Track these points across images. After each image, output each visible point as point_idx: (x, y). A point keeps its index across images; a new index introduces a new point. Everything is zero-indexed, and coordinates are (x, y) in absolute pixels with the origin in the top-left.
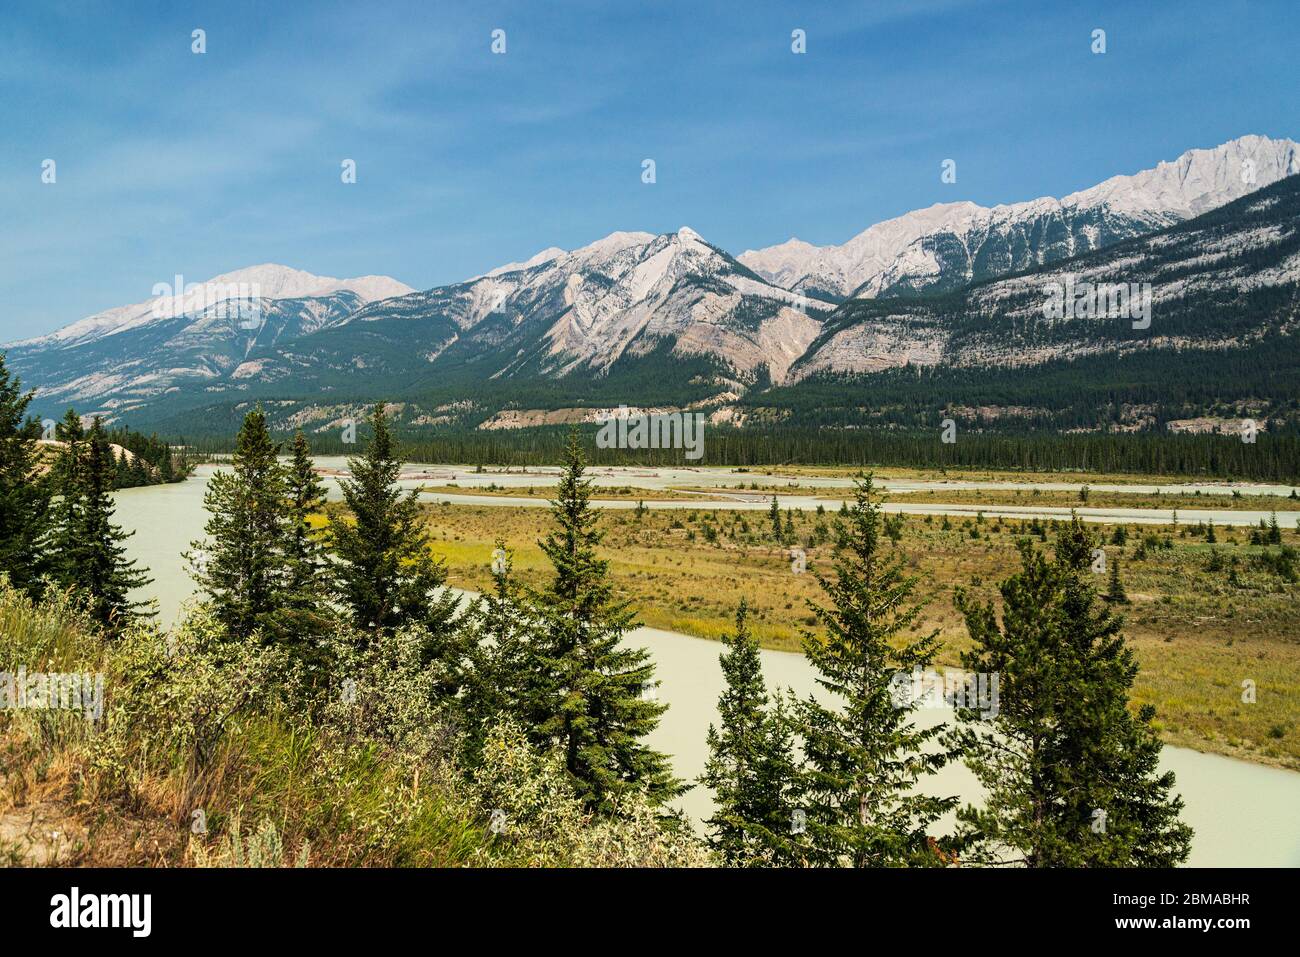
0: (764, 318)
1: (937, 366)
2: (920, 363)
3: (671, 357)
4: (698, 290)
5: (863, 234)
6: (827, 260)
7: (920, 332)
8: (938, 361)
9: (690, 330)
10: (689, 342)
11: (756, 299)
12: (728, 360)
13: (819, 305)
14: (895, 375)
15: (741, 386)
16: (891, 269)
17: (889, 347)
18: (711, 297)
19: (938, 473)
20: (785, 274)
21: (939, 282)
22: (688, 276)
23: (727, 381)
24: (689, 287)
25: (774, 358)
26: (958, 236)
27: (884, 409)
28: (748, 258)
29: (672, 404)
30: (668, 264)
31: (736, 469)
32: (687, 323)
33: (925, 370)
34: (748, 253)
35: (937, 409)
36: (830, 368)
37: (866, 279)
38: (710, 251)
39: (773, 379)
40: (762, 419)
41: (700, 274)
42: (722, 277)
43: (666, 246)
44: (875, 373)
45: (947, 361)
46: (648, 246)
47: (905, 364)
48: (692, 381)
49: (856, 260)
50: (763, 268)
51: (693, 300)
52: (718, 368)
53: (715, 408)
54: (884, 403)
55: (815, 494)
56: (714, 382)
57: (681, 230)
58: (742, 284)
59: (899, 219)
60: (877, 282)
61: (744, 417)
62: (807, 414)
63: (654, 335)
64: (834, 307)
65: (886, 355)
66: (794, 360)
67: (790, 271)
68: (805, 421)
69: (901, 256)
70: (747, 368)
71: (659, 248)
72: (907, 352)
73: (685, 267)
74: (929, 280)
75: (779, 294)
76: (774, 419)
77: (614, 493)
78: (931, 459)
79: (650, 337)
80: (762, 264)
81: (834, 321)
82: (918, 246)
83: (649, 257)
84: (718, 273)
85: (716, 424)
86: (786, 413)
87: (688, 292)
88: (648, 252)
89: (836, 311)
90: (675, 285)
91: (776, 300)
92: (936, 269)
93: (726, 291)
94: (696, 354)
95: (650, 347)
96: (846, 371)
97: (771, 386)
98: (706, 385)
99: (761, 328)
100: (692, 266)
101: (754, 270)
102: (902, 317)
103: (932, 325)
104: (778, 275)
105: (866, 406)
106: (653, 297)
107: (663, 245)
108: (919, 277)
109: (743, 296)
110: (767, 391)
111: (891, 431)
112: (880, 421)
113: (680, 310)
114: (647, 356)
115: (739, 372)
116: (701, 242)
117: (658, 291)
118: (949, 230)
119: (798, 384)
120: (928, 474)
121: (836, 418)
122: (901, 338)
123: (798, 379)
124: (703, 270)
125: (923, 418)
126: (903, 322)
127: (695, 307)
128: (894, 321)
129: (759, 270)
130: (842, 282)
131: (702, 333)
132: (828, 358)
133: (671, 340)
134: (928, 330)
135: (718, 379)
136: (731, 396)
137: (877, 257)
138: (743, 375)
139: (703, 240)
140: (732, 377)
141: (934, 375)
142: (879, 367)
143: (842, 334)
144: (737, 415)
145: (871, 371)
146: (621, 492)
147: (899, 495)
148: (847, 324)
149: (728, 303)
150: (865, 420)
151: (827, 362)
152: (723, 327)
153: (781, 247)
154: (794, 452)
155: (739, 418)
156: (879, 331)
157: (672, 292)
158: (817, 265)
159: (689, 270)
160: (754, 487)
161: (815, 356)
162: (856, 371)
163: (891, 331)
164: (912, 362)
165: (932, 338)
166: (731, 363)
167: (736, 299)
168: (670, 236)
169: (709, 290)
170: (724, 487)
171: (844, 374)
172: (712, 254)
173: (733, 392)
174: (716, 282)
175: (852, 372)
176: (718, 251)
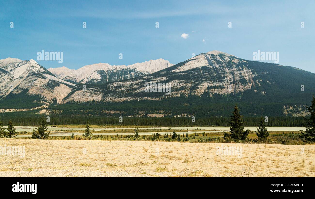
0: (55, 86)
1: (100, 101)
2: (96, 100)
3: (27, 95)
4: (36, 77)
5: (82, 68)
6: (73, 73)
7: (96, 93)
8: (100, 100)
9: (33, 88)
10: (33, 91)
11: (53, 81)
12: (45, 97)
13: (71, 84)
14: (90, 102)
15: (48, 104)
16: (89, 77)
17: (89, 96)
18: (40, 79)
19: (103, 126)
20: (61, 75)
21: (101, 81)
22: (33, 73)
23: (44, 102)
24: (33, 76)
25: (58, 97)
26: (105, 71)
27: (88, 111)
28: (51, 70)
29: (27, 108)
30: (26, 69)
31: (52, 126)
32: (32, 85)
33: (98, 102)
34: (50, 68)
35: (100, 111)
36: (74, 100)
37: (83, 79)
38: (40, 67)
39: (58, 102)
40: (55, 113)
41: (37, 73)
42: (43, 74)
43: (26, 64)
44: (85, 102)
45: (103, 100)
46: (20, 63)
47: (93, 100)
48: (33, 102)
49: (80, 74)
50: (55, 73)
51: (34, 79)
52: (42, 99)
53: (41, 110)
54: (88, 109)
55: (78, 132)
56: (40, 102)
57: (31, 60)
58: (49, 77)
59: (91, 65)
60: (86, 80)
61: (49, 112)
62: (67, 112)
63: (21, 88)
64: (75, 85)
65: (88, 98)
66: (64, 98)
67: (63, 74)
68: (67, 113)
69: (92, 74)
70: (50, 99)
71: (23, 64)
72: (93, 97)
73: (32, 70)
74: (98, 80)
75: (60, 80)
76: (58, 113)
77: (22, 133)
78: (101, 123)
79: (20, 89)
80: (55, 72)
81: (75, 88)
82: (96, 72)
83: (20, 66)
84: (42, 73)
85: (41, 114)
86: (62, 111)
87: (33, 77)
88: (20, 64)
89: (75, 86)
90: (28, 75)
91: (59, 82)
92: (100, 78)
93: (44, 78)
94: (35, 94)
95: (20, 92)
96: (78, 101)
97: (57, 104)
98: (38, 103)
99: (55, 89)
100: (34, 70)
101: (52, 73)
102: (92, 89)
103: (99, 91)
104: (59, 75)
105: (83, 110)
106: (21, 77)
107: (25, 63)
108: (96, 79)
109: (49, 80)
110: (56, 105)
111: (90, 116)
112: (86, 114)
113: (30, 82)
114: (19, 94)
115: (48, 100)
116: (37, 64)
117: (23, 76)
118: (103, 69)
119: (65, 104)
120: (101, 126)
121: (75, 113)
122: (92, 94)
123: (65, 102)
124: (37, 72)
125: (97, 113)
126: (92, 90)
127: (35, 81)
128: (90, 90)
129: (54, 73)
130: (77, 79)
131: (37, 89)
132: (73, 98)
133: (27, 90)
134: (98, 92)
135: (41, 102)
136: (45, 106)
137: (86, 74)
138: (49, 101)
139: (38, 64)
140: (46, 101)
141: (100, 103)
142: (86, 100)
143: (77, 92)
144: (47, 111)
145: (84, 101)
146: (24, 133)
147: (98, 131)
148: (78, 89)
149: (45, 81)
150: (83, 113)
151: (73, 99)
152: (43, 88)
153: (60, 68)
154: (67, 122)
155: (48, 112)
156: (86, 92)
157: (27, 77)
158: (70, 74)
159: (33, 71)
161: (70, 97)
162: (81, 101)
163: (89, 92)
164: (94, 100)
165: (99, 94)
166: (46, 97)
167: (47, 80)
168: (27, 61)
169: (39, 77)
171: (77, 102)
172: (40, 68)
173: (46, 105)
174: (41, 75)
175: (79, 101)
176: (42, 67)
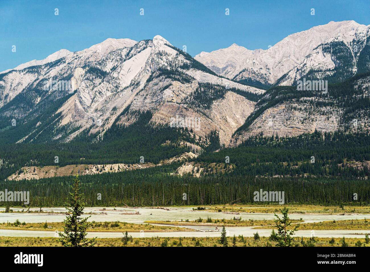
0: (214, 99)
1: (336, 133)
2: (323, 130)
3: (149, 127)
4: (168, 79)
5: (282, 42)
6: (258, 59)
7: (323, 109)
8: (336, 129)
9: (162, 108)
10: (162, 116)
11: (208, 86)
12: (189, 129)
13: (253, 90)
14: (307, 139)
15: (199, 148)
16: (302, 65)
17: (302, 119)
18: (176, 84)
19: (338, 208)
20: (229, 69)
21: (335, 74)
22: (160, 69)
23: (188, 144)
24: (161, 77)
25: (222, 127)
26: (346, 43)
27: (300, 163)
28: (202, 58)
29: (149, 161)
30: (145, 61)
31: (196, 208)
32: (160, 102)
33: (328, 135)
34: (203, 54)
35: (336, 163)
36: (262, 134)
37: (285, 72)
38: (175, 52)
39: (221, 143)
40: (215, 171)
41: (169, 68)
42: (184, 71)
43: (144, 48)
44: (293, 138)
45: (342, 129)
46: (132, 48)
47: (313, 131)
48: (163, 145)
49: (277, 59)
50: (213, 64)
51: (164, 86)
52: (182, 135)
53: (180, 164)
54: (300, 159)
55: (252, 225)
56: (179, 145)
57: (155, 37)
58: (198, 75)
59: (306, 31)
60: (292, 74)
61: (201, 170)
62: (246, 168)
63: (136, 111)
64: (264, 91)
65: (300, 125)
66: (236, 129)
67: (233, 66)
68: (245, 172)
69: (308, 56)
70: (203, 135)
71: (139, 50)
72: (315, 124)
73: (158, 63)
74: (328, 73)
75: (227, 84)
76: (223, 171)
77: (107, 226)
78: (334, 198)
79: (133, 113)
80: (213, 62)
81: (264, 101)
82: (320, 50)
83: (132, 56)
84: (181, 67)
85: (181, 175)
86: (231, 167)
87: (161, 81)
88: (132, 52)
89: (265, 94)
90: (151, 76)
91: (223, 87)
92: (332, 66)
93: (187, 80)
94: (167, 125)
95: (133, 120)
96: (273, 137)
97: (221, 147)
98: (173, 147)
99: (213, 106)
100: (163, 63)
101: (206, 66)
102: (311, 99)
103: (331, 104)
104: (224, 69)
105: (288, 161)
106: (135, 84)
107: (142, 47)
108: (321, 71)
109: (199, 84)
110: (217, 151)
111: (306, 179)
112: (297, 172)
113: (154, 94)
114: (131, 126)
115: (197, 138)
116: (169, 46)
117: (139, 80)
118: (340, 39)
119: (240, 146)
120: (331, 208)
121: (267, 170)
122: (310, 114)
123: (239, 142)
124: (170, 65)
125: (327, 170)
126: (311, 102)
127: (165, 91)
128: (305, 102)
129: (210, 65)
130: (268, 74)
131: (171, 110)
132: (260, 127)
133: (148, 115)
134: (328, 108)
135: (182, 143)
136: (192, 155)
137: (292, 57)
138: (200, 140)
139: (171, 45)
140: (192, 141)
141: (334, 139)
142: (296, 134)
143: (270, 111)
144: (196, 168)
145: (290, 136)
146: (112, 226)
147: (311, 224)
148: (273, 103)
149: (189, 89)
150: (287, 171)
151: (259, 130)
152: (185, 106)
153: (225, 50)
154: (237, 195)
155: (198, 171)
156: (295, 109)
157: (149, 81)
158: (251, 62)
159: (161, 65)
160: (209, 221)
161: (251, 126)
162: (280, 136)
163: (303, 108)
164: (318, 130)
165: (331, 113)
166: (192, 131)
167: (194, 86)
168: (147, 42)
169: (175, 79)
170: (187, 221)
171: (272, 139)
172: (177, 54)
173: (194, 152)
174: (180, 74)
175: (277, 137)
176: (181, 52)
